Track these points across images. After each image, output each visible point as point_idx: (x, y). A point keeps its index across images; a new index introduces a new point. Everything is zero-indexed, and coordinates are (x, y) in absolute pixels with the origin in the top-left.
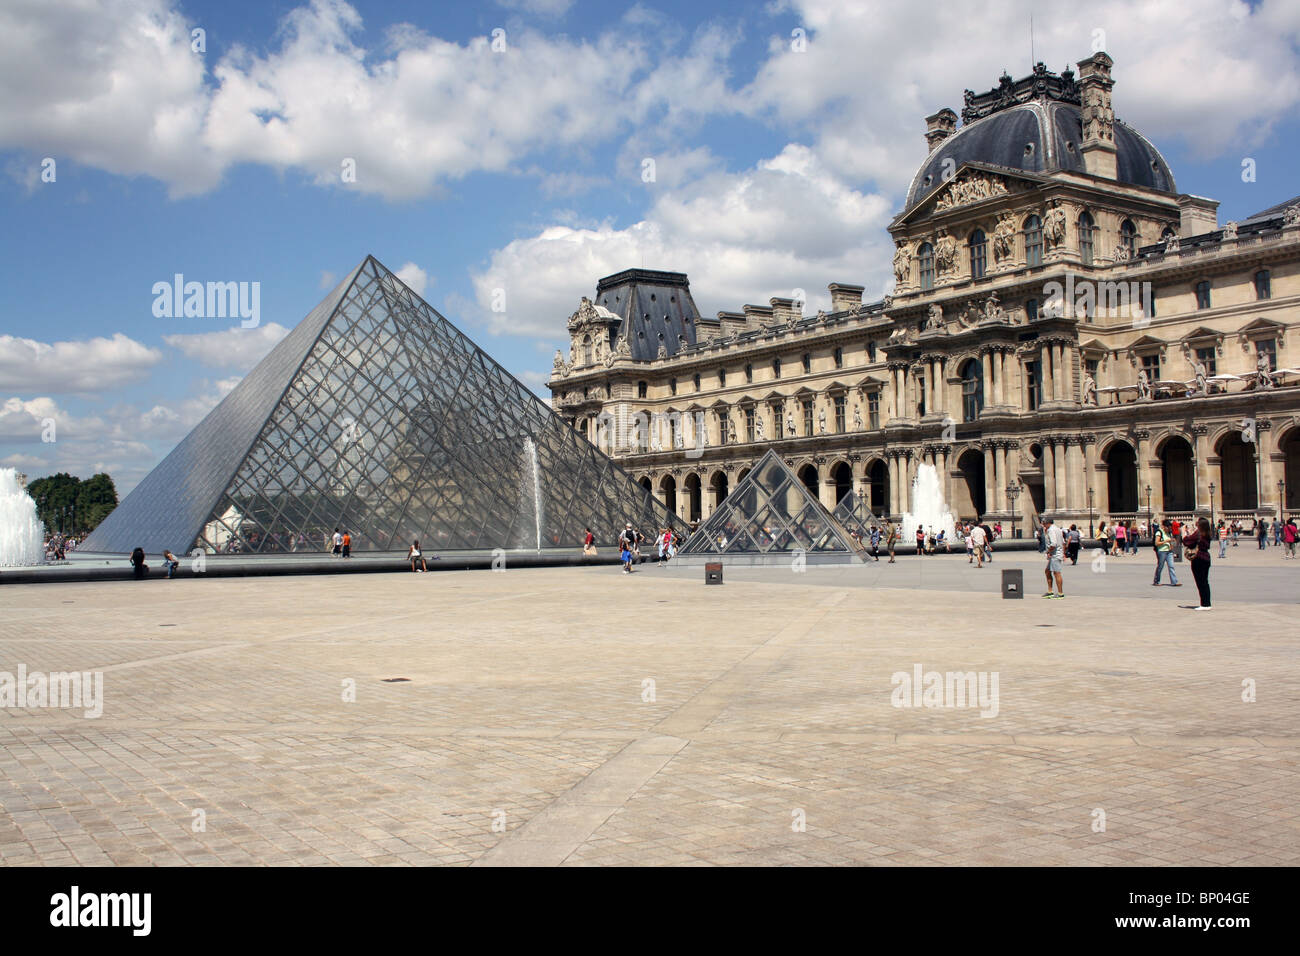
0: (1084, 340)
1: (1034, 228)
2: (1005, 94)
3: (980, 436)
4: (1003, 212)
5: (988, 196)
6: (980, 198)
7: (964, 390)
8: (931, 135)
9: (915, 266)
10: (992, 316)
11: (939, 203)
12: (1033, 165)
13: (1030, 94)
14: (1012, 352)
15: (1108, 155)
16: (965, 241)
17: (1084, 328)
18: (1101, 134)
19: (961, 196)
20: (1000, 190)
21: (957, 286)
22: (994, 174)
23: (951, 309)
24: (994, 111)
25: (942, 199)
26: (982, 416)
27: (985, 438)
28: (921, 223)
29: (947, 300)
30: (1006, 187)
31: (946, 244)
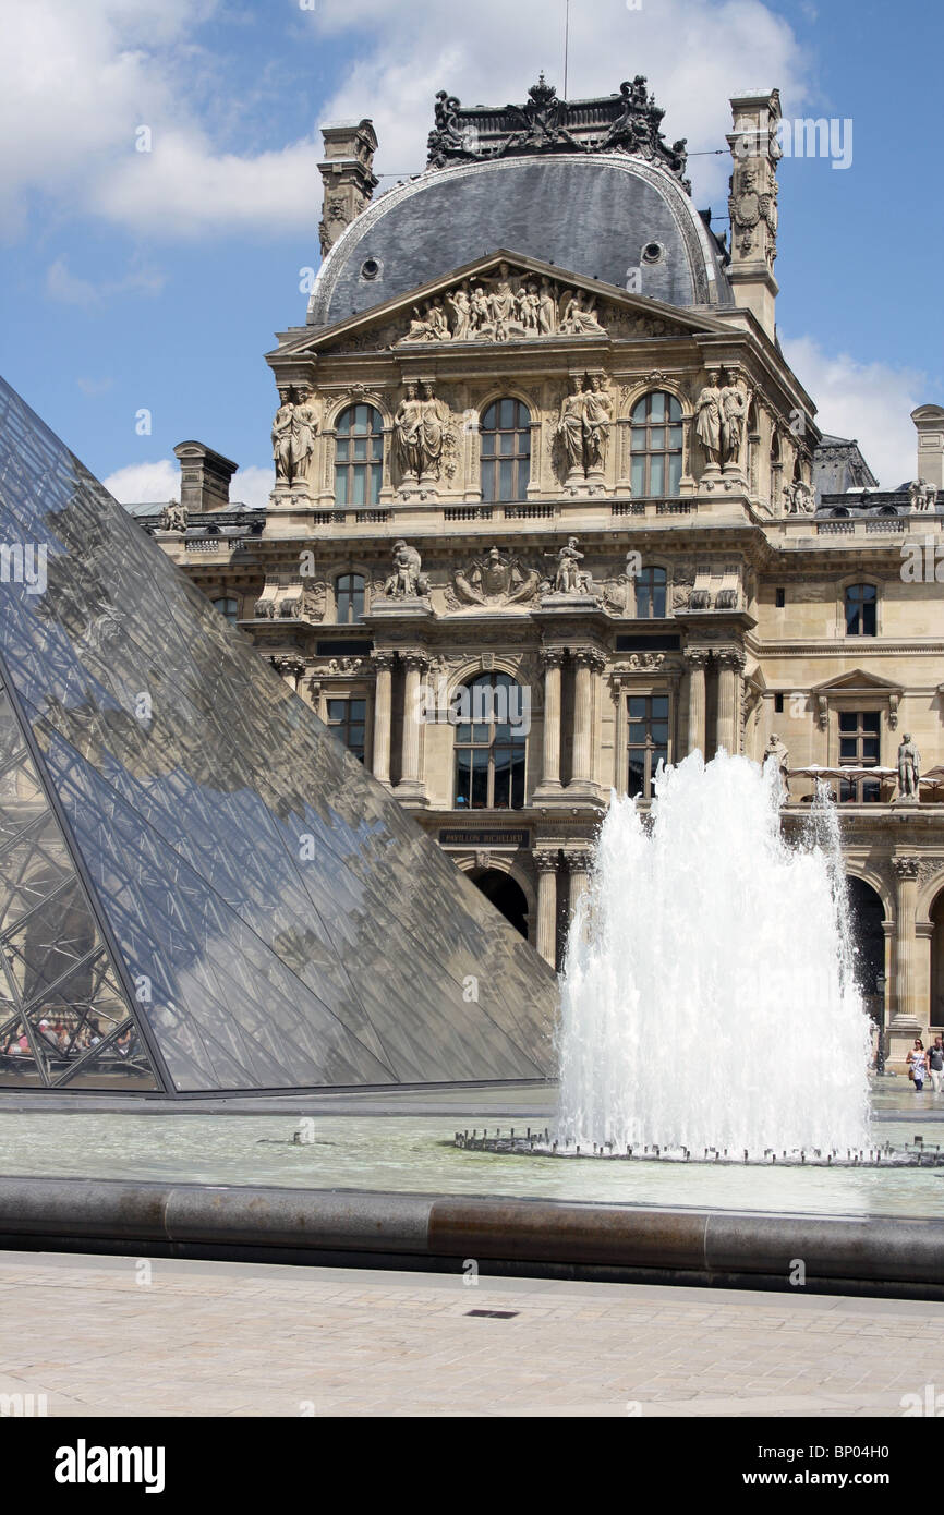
2: (538, 121)
4: (592, 371)
5: (552, 332)
6: (532, 334)
7: (459, 739)
8: (337, 169)
9: (326, 451)
10: (577, 590)
11: (416, 325)
12: (665, 288)
13: (605, 136)
14: (597, 668)
16: (473, 417)
18: (768, 253)
19: (482, 318)
20: (587, 326)
21: (451, 512)
23: (447, 558)
24: (512, 152)
25: (423, 316)
28: (355, 359)
29: (433, 539)
30: (601, 322)
31: (425, 416)
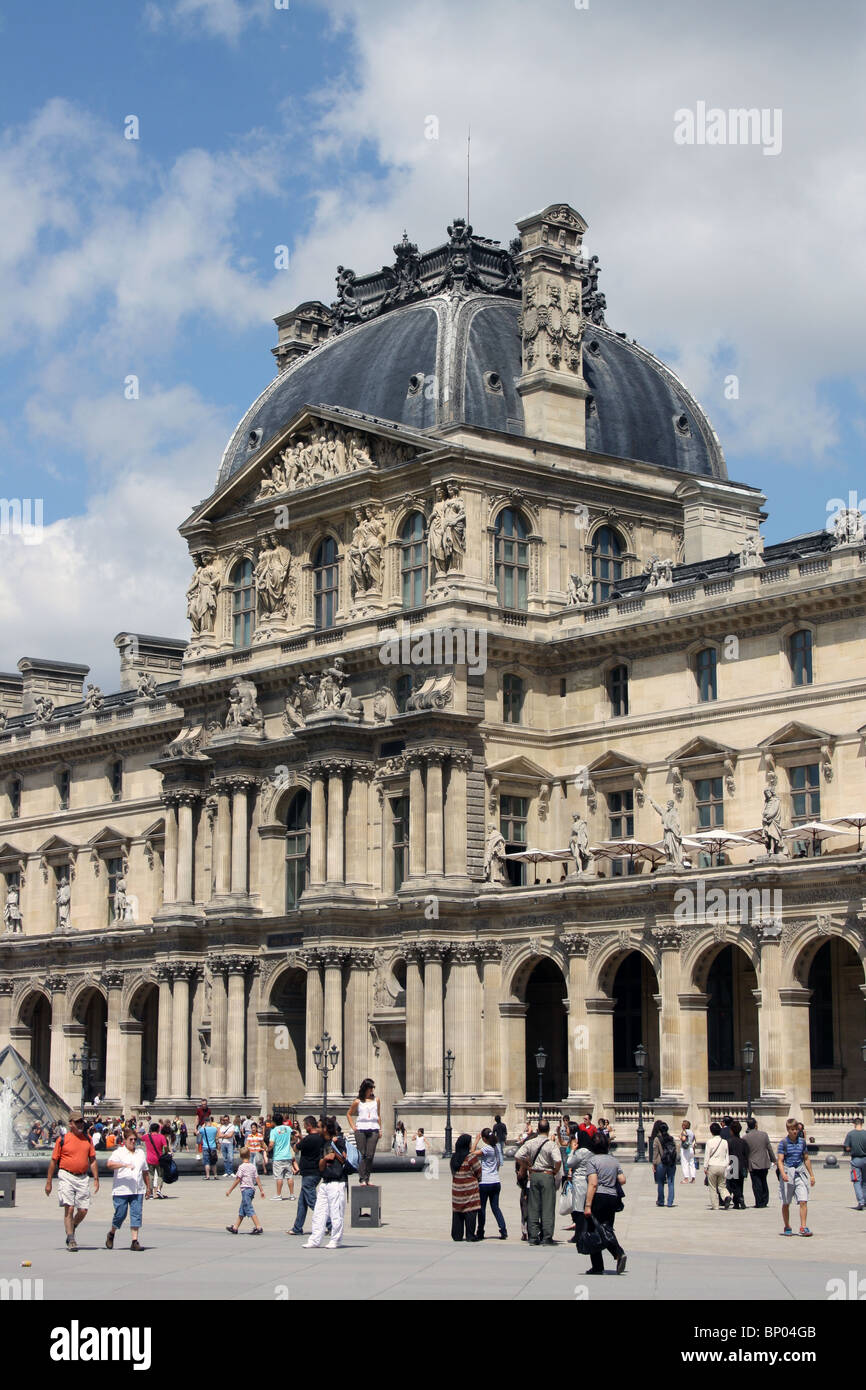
0: (496, 755)
1: (417, 536)
2: (403, 277)
3: (300, 943)
4: (366, 502)
5: (343, 472)
6: (329, 476)
7: (290, 849)
8: (282, 351)
9: (224, 601)
11: (265, 483)
12: (420, 415)
13: (441, 278)
14: (368, 776)
15: (568, 401)
16: (305, 559)
17: (499, 733)
18: (555, 361)
19: (300, 470)
20: (362, 460)
21: (287, 645)
22: (351, 429)
23: (273, 689)
24: (384, 309)
25: (270, 475)
26: (304, 903)
27: (309, 945)
28: (235, 519)
29: (267, 672)
30: (372, 456)
31: (275, 562)
